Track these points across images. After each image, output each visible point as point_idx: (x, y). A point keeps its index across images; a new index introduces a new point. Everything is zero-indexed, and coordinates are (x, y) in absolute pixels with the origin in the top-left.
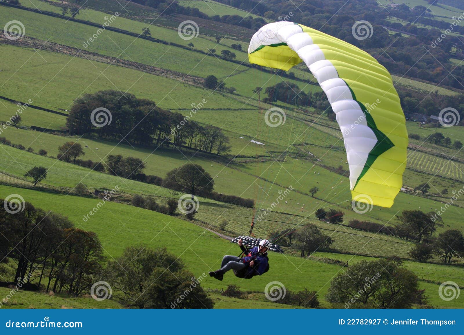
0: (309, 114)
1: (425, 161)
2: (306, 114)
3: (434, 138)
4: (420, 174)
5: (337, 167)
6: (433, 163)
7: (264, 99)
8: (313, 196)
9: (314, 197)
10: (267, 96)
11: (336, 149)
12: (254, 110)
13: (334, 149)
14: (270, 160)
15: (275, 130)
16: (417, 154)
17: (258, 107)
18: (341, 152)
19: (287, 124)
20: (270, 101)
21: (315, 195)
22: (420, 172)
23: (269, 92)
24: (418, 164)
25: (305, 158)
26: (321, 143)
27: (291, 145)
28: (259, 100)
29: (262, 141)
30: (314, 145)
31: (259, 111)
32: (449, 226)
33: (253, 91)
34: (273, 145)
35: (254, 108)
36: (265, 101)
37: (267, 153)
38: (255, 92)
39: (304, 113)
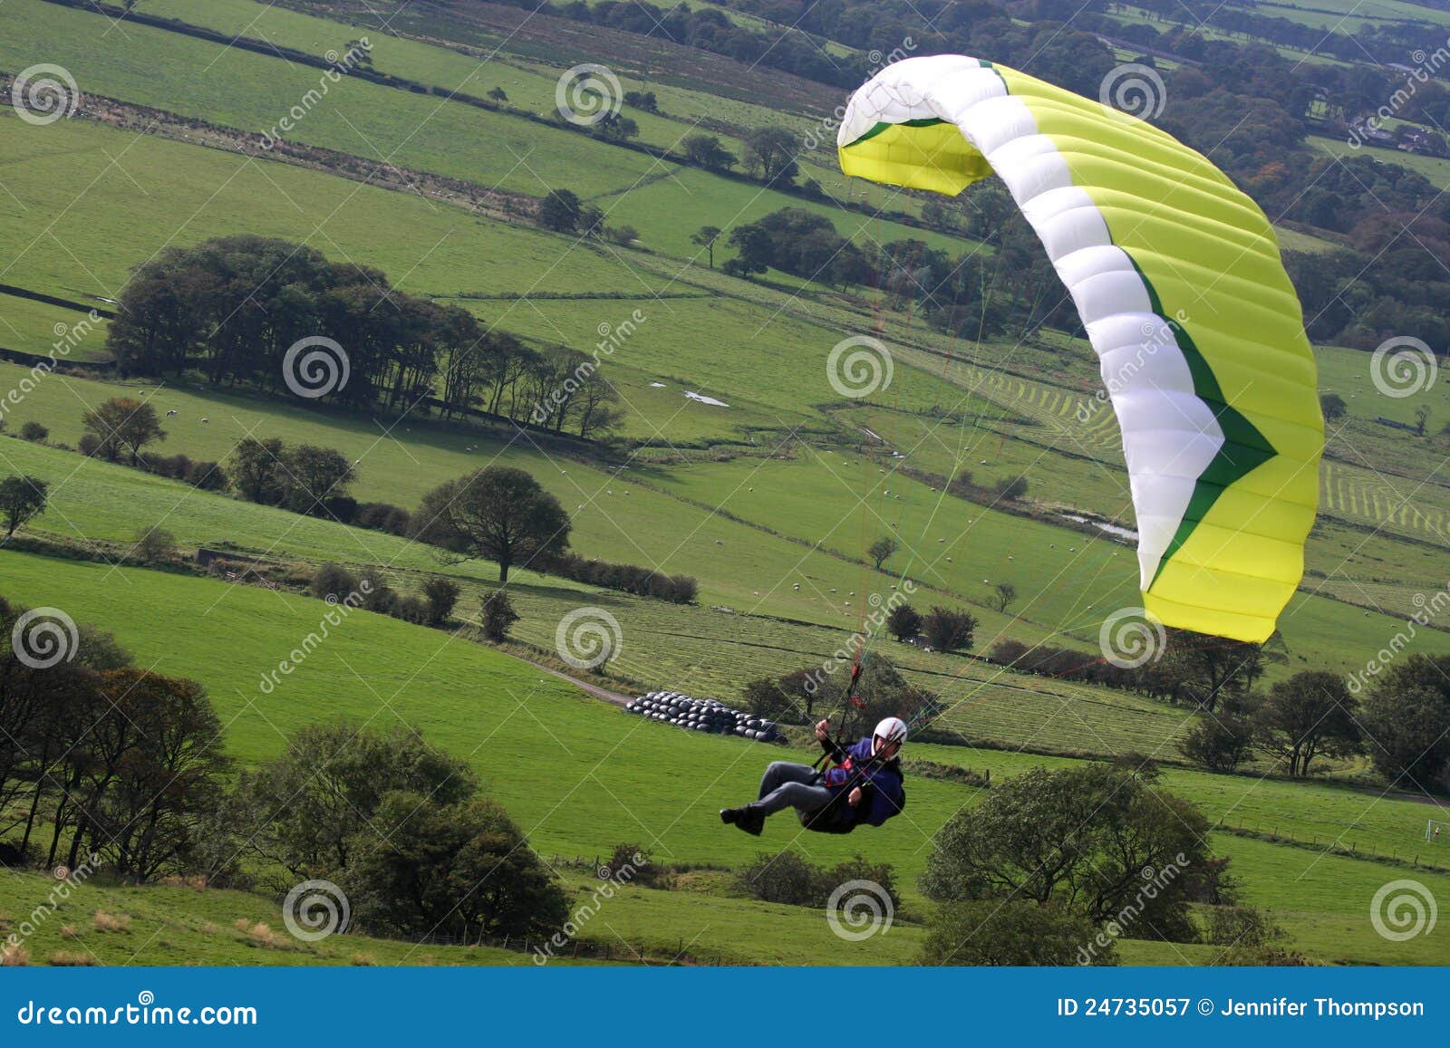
0: (867, 311)
2: (858, 309)
5: (957, 477)
7: (724, 265)
8: (881, 567)
9: (882, 571)
10: (735, 254)
11: (952, 421)
12: (695, 296)
13: (947, 420)
14: (744, 454)
17: (708, 289)
18: (970, 429)
19: (800, 340)
20: (745, 270)
21: (885, 564)
23: (743, 241)
25: (854, 446)
26: (904, 402)
27: (811, 406)
28: (711, 268)
29: (721, 394)
30: (882, 406)
31: (710, 300)
32: (1305, 660)
33: (692, 240)
34: (754, 406)
35: (695, 291)
36: (731, 269)
37: (736, 431)
38: (699, 241)
39: (853, 308)
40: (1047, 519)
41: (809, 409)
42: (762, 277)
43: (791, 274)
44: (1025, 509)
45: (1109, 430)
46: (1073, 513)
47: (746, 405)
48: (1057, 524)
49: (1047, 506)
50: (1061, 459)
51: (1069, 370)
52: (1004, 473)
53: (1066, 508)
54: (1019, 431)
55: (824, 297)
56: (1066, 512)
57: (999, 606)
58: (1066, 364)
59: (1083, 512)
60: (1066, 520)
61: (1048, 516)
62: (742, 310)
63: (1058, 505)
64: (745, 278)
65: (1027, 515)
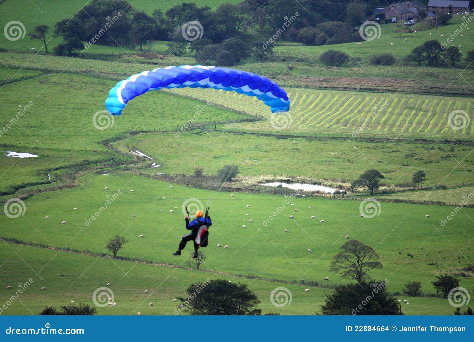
0: (155, 61)
1: (396, 111)
2: (149, 61)
3: (424, 54)
4: (380, 145)
5: (192, 173)
6: (413, 112)
7: (55, 49)
8: (117, 255)
9: (118, 258)
10: (60, 40)
11: (199, 130)
12: (31, 77)
13: (196, 131)
14: (40, 191)
15: (70, 116)
16: (382, 99)
17: (41, 70)
18: (211, 134)
19: (102, 94)
20: (70, 50)
21: (119, 253)
22: (380, 141)
23: (64, 31)
24: (379, 123)
25: (123, 166)
26: (168, 125)
27: (98, 143)
28: (47, 53)
29: (33, 149)
30: (150, 131)
31: (41, 78)
32: (412, 257)
33: (30, 37)
34: (56, 152)
35: (31, 74)
36: (60, 52)
37: (38, 175)
38: (34, 37)
39: (146, 60)
40: (252, 190)
41: (96, 145)
42: (82, 52)
43: (104, 45)
44: (238, 186)
45: (313, 112)
46: (273, 181)
47: (51, 153)
48: (258, 191)
49: (252, 181)
50: (274, 141)
51: (293, 73)
52: (222, 164)
53: (267, 178)
54: (247, 127)
55: (126, 58)
56: (268, 181)
57: (196, 266)
58: (291, 69)
59: (279, 178)
60: (266, 187)
61: (253, 187)
62: (64, 81)
63: (262, 178)
64: (71, 55)
65: (239, 190)
